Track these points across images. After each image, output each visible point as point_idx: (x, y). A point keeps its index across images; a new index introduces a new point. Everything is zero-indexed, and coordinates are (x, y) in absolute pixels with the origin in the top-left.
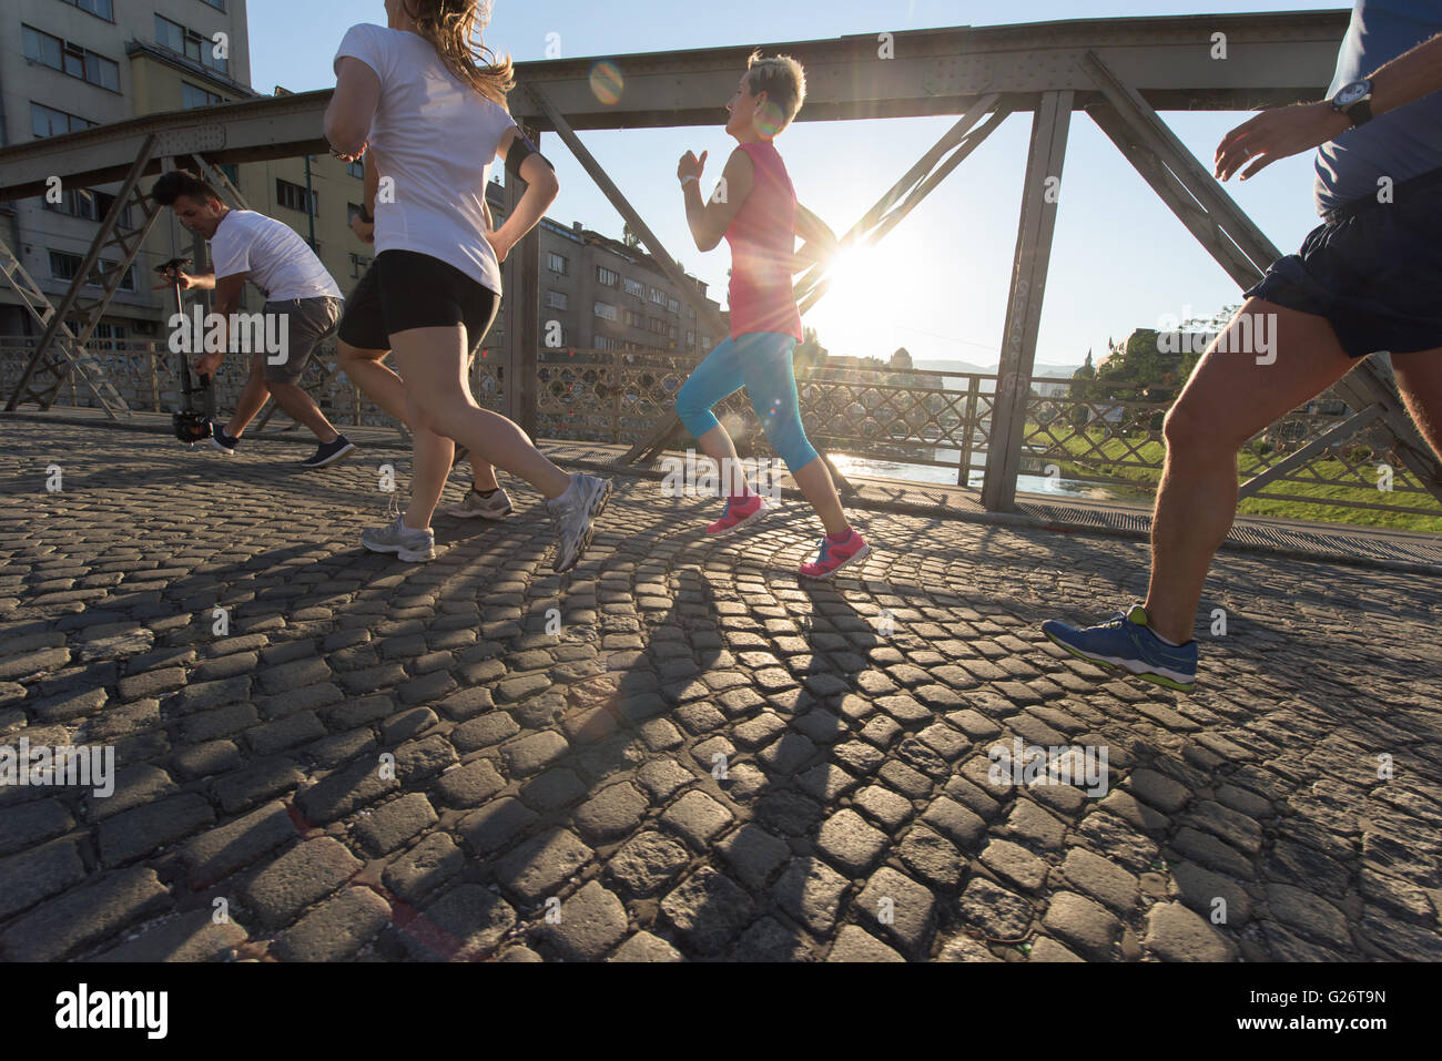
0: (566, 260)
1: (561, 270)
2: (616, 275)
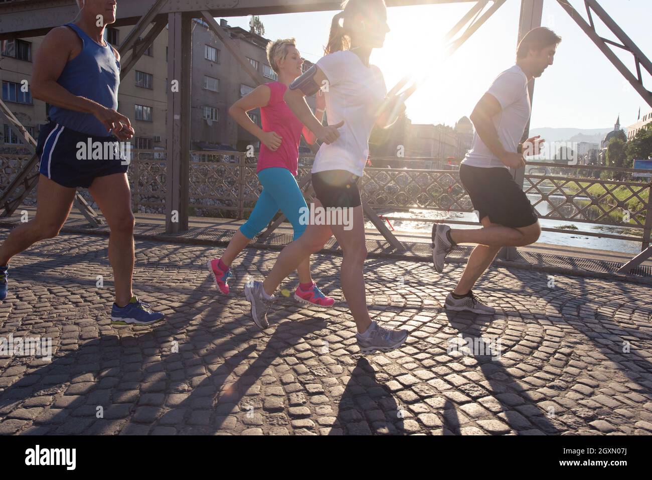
0: (217, 51)
1: (214, 59)
2: (257, 63)
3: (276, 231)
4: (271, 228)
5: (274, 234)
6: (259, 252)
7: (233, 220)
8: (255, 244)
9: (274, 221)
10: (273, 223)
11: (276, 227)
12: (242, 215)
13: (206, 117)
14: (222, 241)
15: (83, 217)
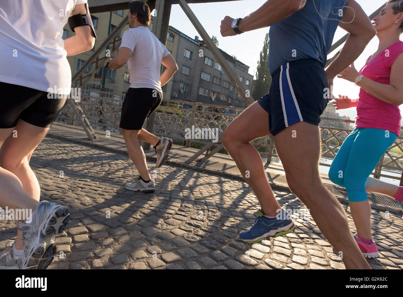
0: (191, 53)
1: (189, 57)
2: (212, 61)
3: (211, 159)
4: (207, 156)
5: (209, 161)
6: (195, 174)
7: (184, 147)
8: (194, 166)
9: (211, 151)
10: (209, 152)
11: (211, 155)
12: (190, 144)
13: (181, 88)
14: (171, 161)
15: (84, 133)
